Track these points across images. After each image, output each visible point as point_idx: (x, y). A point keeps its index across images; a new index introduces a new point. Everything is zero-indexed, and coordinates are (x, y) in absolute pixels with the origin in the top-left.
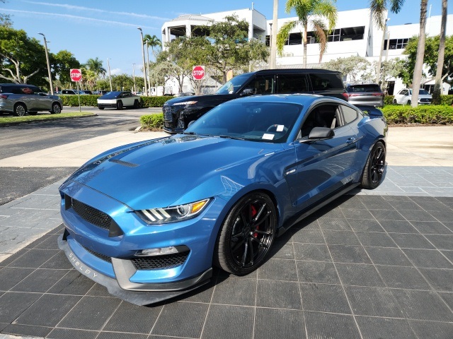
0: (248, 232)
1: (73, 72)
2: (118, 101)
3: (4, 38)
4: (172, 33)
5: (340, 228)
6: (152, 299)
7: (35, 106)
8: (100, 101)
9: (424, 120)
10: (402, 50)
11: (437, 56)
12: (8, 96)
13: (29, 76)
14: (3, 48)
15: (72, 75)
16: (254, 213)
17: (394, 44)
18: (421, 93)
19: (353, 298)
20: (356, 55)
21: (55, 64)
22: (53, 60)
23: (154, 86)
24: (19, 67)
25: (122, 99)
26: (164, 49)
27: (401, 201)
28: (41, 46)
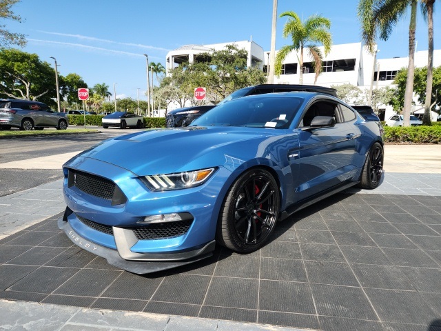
0: (252, 210)
1: (81, 91)
2: (122, 121)
3: (18, 61)
4: (176, 61)
5: (342, 219)
6: (153, 269)
7: (42, 122)
8: (104, 121)
9: (416, 139)
10: (391, 81)
11: (425, 85)
12: (17, 111)
13: (38, 97)
14: (15, 69)
15: (80, 94)
16: (257, 192)
17: (384, 75)
18: (412, 118)
19: (360, 274)
20: (348, 83)
21: (64, 86)
22: (62, 82)
23: (157, 109)
24: (30, 87)
25: (127, 119)
26: (168, 75)
27: (402, 199)
28: (52, 69)
